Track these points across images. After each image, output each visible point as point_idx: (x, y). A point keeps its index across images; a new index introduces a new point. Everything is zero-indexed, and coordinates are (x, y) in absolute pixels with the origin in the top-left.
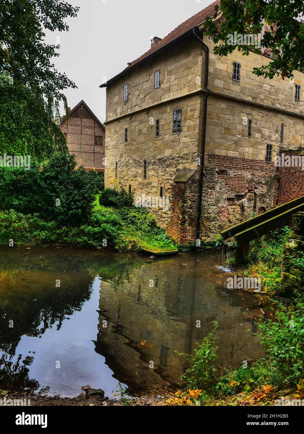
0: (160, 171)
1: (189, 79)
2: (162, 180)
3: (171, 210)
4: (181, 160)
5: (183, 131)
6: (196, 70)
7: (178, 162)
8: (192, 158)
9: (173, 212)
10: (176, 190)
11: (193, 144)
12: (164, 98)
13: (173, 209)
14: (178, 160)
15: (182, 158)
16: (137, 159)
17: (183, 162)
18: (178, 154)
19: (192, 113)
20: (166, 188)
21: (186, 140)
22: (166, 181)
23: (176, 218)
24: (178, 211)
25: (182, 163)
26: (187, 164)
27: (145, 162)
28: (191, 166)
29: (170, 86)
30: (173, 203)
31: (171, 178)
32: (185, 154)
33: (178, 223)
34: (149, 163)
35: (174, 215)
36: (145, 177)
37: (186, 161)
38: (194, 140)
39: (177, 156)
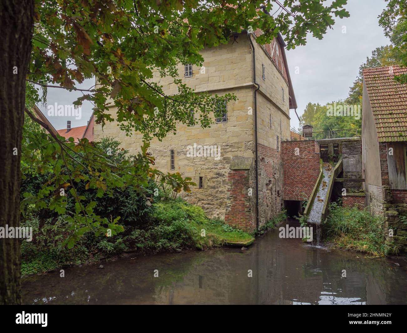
0: (199, 160)
1: (234, 73)
2: (202, 169)
3: (231, 199)
4: (230, 149)
5: (230, 120)
6: (244, 65)
7: (225, 150)
8: (246, 146)
9: (234, 200)
10: (236, 178)
11: (246, 133)
12: (200, 88)
13: (234, 197)
14: (226, 149)
15: (231, 146)
16: (158, 149)
17: (233, 151)
18: (225, 142)
19: (242, 104)
20: (209, 177)
21: (236, 129)
22: (209, 170)
23: (241, 206)
24: (243, 199)
25: (231, 151)
26: (239, 152)
27: (172, 152)
28: (244, 154)
29: (209, 77)
30: (233, 191)
31: (216, 167)
32: (236, 143)
33: (244, 210)
34: (178, 153)
35: (237, 204)
36: (173, 167)
37: (237, 149)
38: (247, 129)
39: (224, 144)
